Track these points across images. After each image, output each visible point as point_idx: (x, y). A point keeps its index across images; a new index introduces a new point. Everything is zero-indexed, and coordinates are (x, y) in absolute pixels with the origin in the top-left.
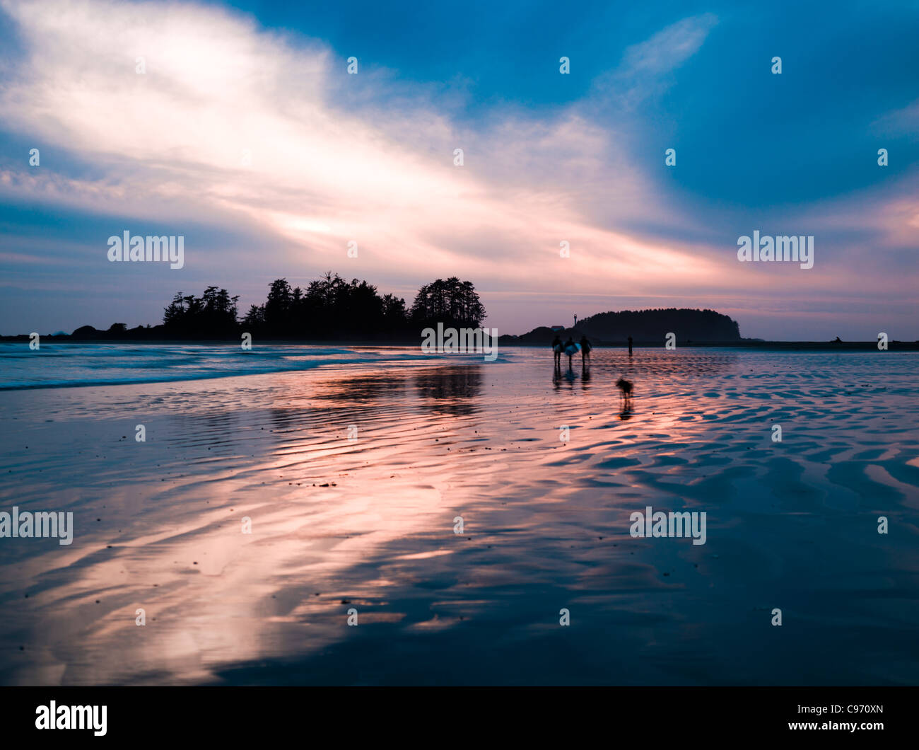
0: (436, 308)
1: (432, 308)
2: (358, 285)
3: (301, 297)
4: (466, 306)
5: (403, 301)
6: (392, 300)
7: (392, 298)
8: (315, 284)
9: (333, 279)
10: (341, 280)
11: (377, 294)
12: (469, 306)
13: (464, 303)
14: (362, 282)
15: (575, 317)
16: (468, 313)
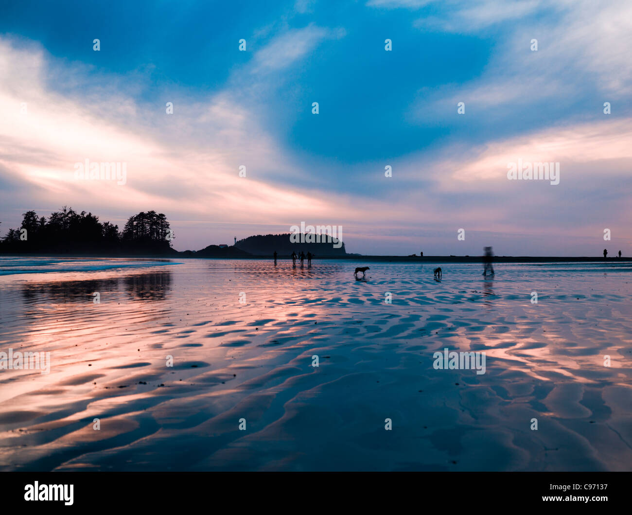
0: (140, 232)
1: (137, 232)
2: (85, 216)
3: (45, 224)
4: (160, 231)
5: (116, 227)
6: (109, 226)
7: (109, 224)
8: (55, 215)
9: (68, 211)
10: (73, 212)
11: (98, 222)
12: (162, 230)
13: (159, 228)
14: (88, 214)
15: (235, 239)
16: (162, 235)
